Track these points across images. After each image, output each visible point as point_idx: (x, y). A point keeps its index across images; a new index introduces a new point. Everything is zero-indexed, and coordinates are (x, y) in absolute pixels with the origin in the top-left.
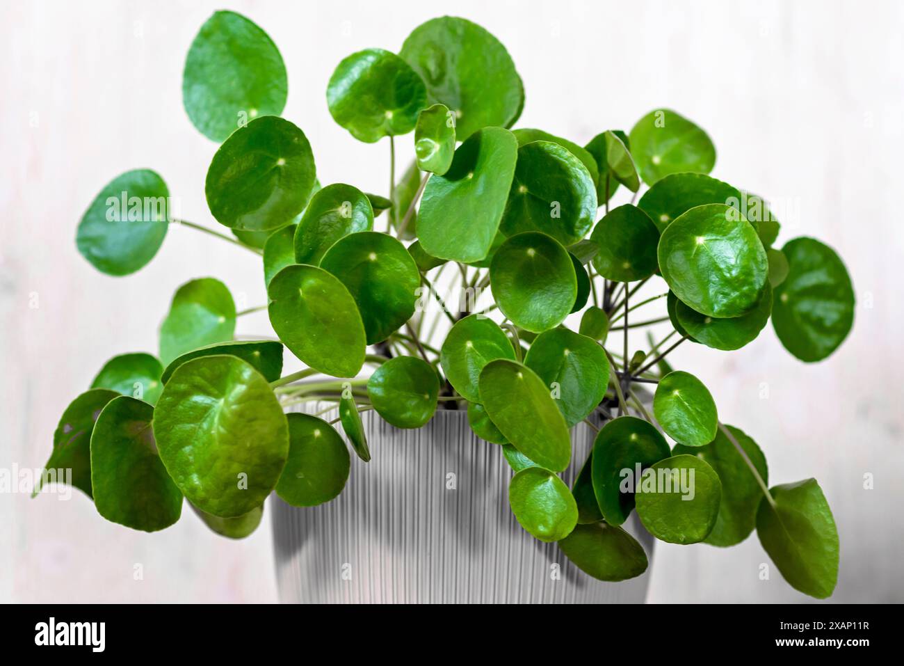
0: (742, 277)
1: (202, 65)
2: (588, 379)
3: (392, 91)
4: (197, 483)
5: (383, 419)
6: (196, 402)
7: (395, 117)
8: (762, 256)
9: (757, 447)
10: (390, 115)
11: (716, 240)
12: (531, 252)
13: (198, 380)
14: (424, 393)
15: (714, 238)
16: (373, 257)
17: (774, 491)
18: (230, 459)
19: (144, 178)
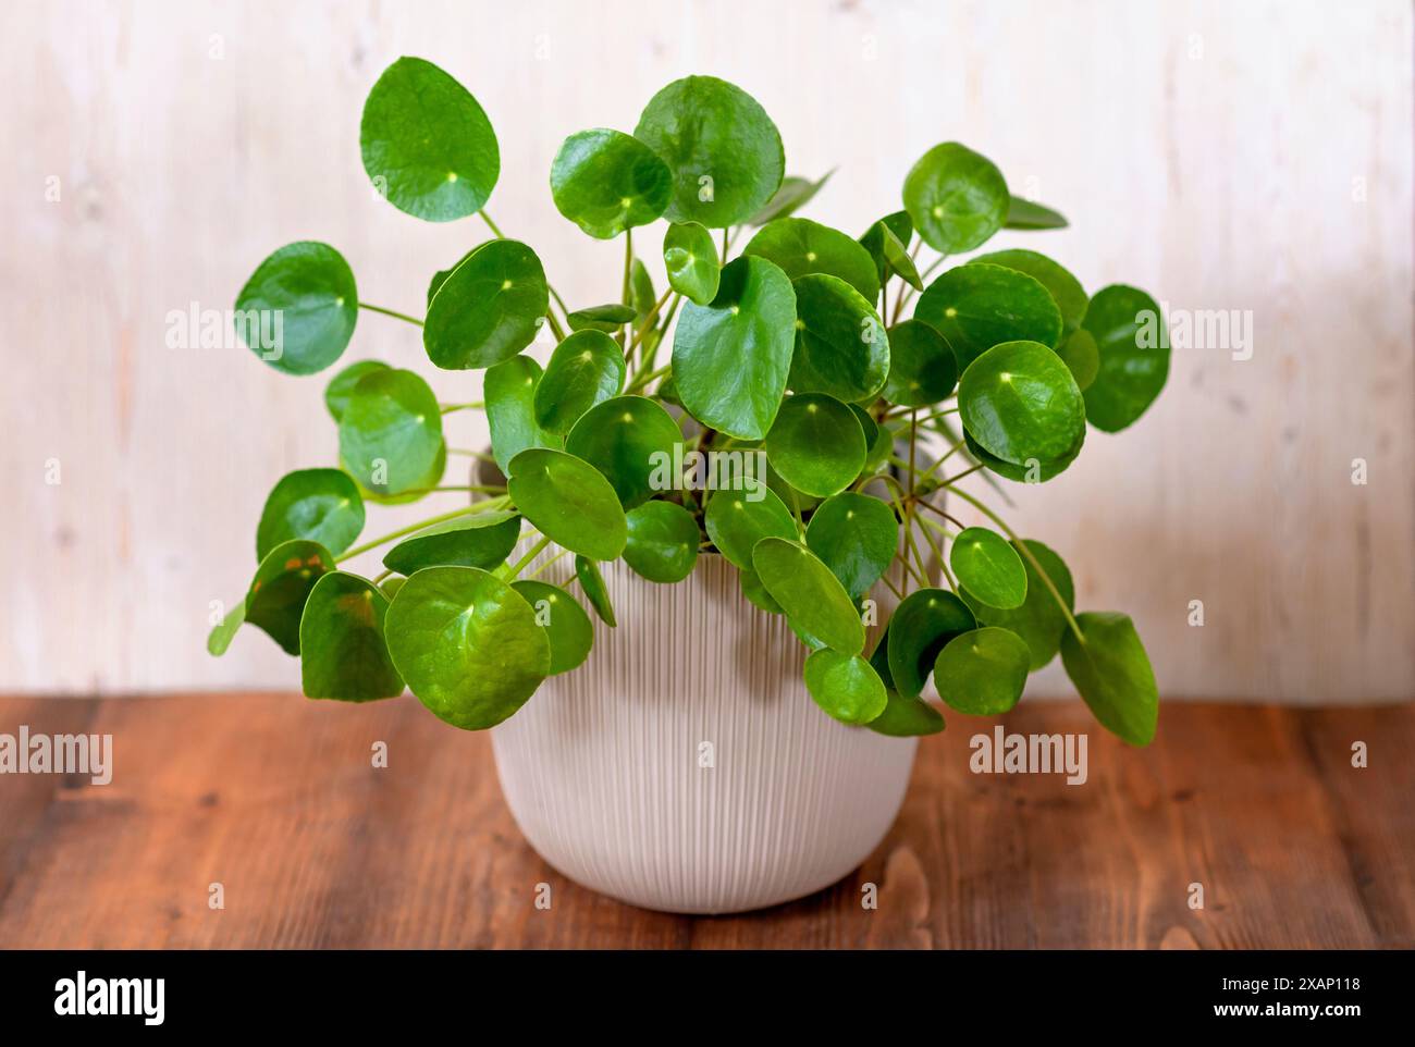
0: (1054, 426)
1: (385, 118)
2: (875, 543)
3: (630, 177)
4: (439, 695)
5: (631, 570)
6: (436, 608)
7: (632, 205)
8: (1078, 402)
9: (1061, 563)
10: (627, 202)
11: (1024, 379)
12: (812, 408)
13: (439, 586)
14: (682, 542)
15: (1021, 376)
16: (627, 417)
17: (1080, 619)
18: (482, 678)
19: (319, 253)
